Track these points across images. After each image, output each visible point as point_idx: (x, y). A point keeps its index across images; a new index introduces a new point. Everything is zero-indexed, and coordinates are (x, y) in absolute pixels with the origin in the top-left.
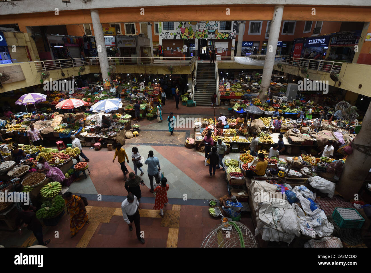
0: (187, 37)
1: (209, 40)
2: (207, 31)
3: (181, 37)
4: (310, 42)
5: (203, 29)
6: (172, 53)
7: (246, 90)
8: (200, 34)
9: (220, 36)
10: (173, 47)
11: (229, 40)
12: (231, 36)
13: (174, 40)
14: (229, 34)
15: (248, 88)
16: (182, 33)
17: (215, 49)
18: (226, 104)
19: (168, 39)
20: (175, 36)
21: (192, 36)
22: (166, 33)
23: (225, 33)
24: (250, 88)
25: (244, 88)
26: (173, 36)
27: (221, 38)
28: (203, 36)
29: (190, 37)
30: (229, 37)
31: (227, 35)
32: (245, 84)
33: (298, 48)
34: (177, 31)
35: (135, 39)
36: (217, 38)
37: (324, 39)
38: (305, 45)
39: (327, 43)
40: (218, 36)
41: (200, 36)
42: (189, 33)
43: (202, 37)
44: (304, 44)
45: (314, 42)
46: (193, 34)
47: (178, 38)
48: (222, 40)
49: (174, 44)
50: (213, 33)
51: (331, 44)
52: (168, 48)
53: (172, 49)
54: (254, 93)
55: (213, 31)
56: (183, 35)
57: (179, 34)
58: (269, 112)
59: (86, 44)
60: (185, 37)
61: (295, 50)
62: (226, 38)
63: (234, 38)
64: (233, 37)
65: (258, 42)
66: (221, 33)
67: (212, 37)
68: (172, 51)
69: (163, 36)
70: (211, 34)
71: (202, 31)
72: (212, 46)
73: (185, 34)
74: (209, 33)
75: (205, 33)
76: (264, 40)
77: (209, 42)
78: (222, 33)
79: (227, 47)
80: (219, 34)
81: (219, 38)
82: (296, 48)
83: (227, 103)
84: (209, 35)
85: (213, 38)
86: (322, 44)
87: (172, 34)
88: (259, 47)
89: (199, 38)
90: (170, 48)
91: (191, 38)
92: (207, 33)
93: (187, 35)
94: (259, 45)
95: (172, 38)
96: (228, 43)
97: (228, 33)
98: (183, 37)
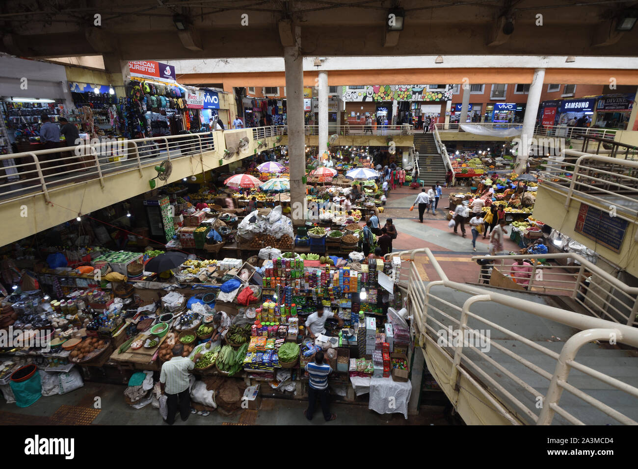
0: (382, 98)
1: (413, 102)
2: (410, 90)
3: (373, 98)
4: (567, 106)
5: (405, 87)
6: (359, 121)
7: (488, 166)
8: (400, 94)
9: (430, 97)
10: (361, 111)
11: (443, 103)
12: (445, 97)
13: (364, 103)
14: (442, 94)
15: (491, 164)
16: (374, 93)
17: (421, 115)
18: (462, 185)
19: (355, 100)
20: (365, 97)
21: (390, 97)
22: (352, 93)
23: (436, 92)
24: (494, 163)
25: (487, 164)
26: (362, 97)
27: (431, 100)
28: (406, 96)
29: (386, 98)
30: (442, 98)
31: (440, 96)
32: (487, 159)
33: (550, 113)
34: (368, 91)
35: (337, 102)
36: (425, 100)
37: (588, 103)
38: (559, 109)
39: (591, 107)
40: (426, 97)
41: (401, 97)
42: (386, 93)
43: (403, 98)
44: (557, 108)
45: (573, 105)
46: (391, 95)
47: (369, 99)
48: (433, 102)
49: (362, 108)
50: (420, 93)
51: (597, 109)
52: (353, 114)
53: (358, 114)
54: (499, 169)
55: (420, 90)
56: (377, 95)
57: (371, 94)
58: (532, 188)
59: (271, 108)
60: (379, 98)
61: (545, 115)
62: (438, 100)
63: (450, 100)
64: (448, 98)
65: (480, 104)
66: (431, 93)
67: (418, 98)
68: (359, 117)
69: (348, 97)
70: (417, 94)
71: (404, 90)
72: (418, 111)
73: (379, 94)
74: (414, 93)
75: (408, 93)
76: (489, 102)
77: (413, 104)
78: (433, 92)
79: (440, 112)
80: (428, 94)
81: (428, 100)
82: (546, 113)
83: (463, 183)
84: (414, 95)
85: (419, 100)
86: (585, 108)
87: (360, 94)
88: (481, 111)
89: (399, 99)
90: (356, 114)
91: (388, 99)
92: (411, 93)
93: (382, 95)
94: (481, 109)
95: (360, 99)
96: (440, 106)
97: (441, 92)
98: (376, 98)
